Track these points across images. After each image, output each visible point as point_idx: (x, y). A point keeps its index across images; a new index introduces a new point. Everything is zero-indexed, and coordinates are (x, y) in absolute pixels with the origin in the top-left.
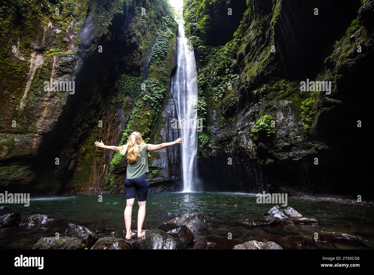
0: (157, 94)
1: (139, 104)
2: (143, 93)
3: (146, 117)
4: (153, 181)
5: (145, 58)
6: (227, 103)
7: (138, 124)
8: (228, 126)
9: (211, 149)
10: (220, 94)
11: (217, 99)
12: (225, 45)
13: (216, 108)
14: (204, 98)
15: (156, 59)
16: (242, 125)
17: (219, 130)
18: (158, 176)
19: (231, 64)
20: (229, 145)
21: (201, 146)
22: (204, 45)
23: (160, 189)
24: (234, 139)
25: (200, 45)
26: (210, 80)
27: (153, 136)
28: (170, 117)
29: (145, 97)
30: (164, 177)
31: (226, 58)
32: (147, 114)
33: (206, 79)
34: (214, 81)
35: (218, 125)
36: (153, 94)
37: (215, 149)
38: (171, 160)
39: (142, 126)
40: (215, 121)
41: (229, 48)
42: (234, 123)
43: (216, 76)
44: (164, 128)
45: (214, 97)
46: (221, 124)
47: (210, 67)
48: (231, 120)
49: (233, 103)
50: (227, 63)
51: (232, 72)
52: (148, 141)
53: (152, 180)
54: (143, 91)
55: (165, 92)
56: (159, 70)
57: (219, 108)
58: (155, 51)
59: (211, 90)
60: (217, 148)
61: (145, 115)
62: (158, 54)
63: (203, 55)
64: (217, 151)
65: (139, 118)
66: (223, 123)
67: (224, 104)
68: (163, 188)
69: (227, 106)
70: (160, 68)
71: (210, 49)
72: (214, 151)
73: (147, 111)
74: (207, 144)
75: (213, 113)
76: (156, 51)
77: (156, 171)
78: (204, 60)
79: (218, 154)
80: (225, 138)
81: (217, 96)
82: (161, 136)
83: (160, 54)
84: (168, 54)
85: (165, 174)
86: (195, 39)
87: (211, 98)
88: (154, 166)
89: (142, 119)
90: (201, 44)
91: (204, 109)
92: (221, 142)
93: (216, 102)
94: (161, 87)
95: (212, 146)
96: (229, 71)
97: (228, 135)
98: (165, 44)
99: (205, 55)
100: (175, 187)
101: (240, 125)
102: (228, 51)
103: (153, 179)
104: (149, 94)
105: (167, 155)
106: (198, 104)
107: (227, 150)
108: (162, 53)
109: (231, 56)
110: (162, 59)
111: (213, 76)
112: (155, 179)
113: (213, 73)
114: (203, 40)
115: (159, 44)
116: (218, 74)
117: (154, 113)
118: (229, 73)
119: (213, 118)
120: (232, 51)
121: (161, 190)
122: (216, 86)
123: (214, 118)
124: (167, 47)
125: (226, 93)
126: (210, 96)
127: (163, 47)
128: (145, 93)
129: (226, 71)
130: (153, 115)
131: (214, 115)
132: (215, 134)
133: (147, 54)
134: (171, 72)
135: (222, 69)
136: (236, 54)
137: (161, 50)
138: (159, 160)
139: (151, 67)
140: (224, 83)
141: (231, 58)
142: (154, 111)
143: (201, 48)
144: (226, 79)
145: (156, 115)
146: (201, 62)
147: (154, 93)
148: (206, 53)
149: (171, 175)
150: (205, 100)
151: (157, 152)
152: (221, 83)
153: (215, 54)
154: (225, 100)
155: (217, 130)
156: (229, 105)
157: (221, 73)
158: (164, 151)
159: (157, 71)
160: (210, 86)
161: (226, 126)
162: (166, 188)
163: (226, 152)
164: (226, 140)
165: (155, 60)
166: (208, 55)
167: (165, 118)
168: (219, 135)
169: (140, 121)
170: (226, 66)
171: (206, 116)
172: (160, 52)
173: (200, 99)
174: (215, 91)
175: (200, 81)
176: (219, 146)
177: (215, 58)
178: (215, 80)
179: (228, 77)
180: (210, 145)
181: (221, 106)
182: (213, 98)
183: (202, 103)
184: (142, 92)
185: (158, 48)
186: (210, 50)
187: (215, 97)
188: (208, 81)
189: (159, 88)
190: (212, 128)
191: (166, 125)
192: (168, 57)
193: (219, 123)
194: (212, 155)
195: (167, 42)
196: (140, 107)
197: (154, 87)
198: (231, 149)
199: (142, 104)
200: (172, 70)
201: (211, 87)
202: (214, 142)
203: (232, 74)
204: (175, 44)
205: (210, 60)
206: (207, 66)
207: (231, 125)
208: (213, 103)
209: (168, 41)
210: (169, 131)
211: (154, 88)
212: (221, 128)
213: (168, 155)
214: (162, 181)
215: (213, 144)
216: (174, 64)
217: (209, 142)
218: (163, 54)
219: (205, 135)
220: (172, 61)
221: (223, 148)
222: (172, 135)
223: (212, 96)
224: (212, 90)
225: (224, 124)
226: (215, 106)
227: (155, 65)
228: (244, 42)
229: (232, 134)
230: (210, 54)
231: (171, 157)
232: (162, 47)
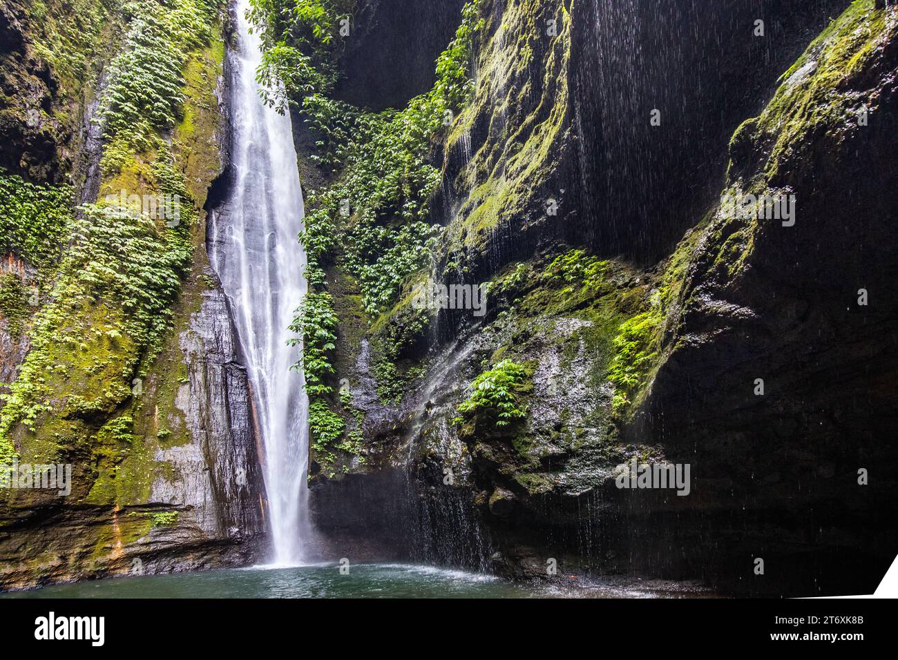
0: (147, 264)
1: (66, 295)
2: (83, 255)
3: (106, 343)
4: (160, 542)
5: (75, 107)
6: (405, 318)
7: (70, 368)
8: (406, 391)
9: (349, 455)
10: (385, 288)
11: (374, 304)
12: (407, 107)
13: (371, 335)
14: (329, 296)
15: (130, 122)
16: (442, 388)
17: (378, 401)
18: (179, 528)
19: (422, 185)
20: (402, 444)
21: (315, 446)
22: (328, 95)
23: (191, 563)
24: (416, 429)
25: (310, 93)
26: (350, 238)
27: (149, 412)
28: (211, 351)
29: (89, 268)
30: (201, 532)
31: (406, 160)
32: (108, 333)
33: (335, 232)
34: (366, 241)
35: (376, 388)
36: (131, 262)
37: (363, 455)
38: (225, 484)
39: (89, 375)
40: (367, 373)
41: (418, 123)
42: (423, 384)
43: (373, 225)
44: (187, 387)
45: (364, 296)
46: (385, 385)
47: (351, 188)
48: (416, 375)
49: (422, 323)
50: (411, 179)
51: (426, 215)
52: (123, 427)
53: (158, 539)
54: (79, 248)
55: (186, 262)
56: (147, 170)
57: (381, 335)
58: (120, 87)
59: (354, 275)
60: (369, 451)
61: (99, 338)
62: (140, 104)
63: (324, 136)
64: (368, 461)
65: (72, 347)
66: (390, 381)
67: (394, 323)
68: (201, 561)
69: (403, 328)
70: (154, 163)
71: (353, 118)
72: (358, 460)
73: (109, 323)
74: (339, 439)
75: (361, 348)
76: (127, 85)
77: (167, 514)
78: (330, 158)
79: (372, 470)
80: (392, 424)
81: (376, 295)
82: (181, 414)
83: (150, 103)
84: (190, 114)
85: (203, 522)
86: (290, 62)
87: (355, 300)
88: (160, 500)
89: (85, 350)
90: (317, 91)
91: (324, 332)
92: (380, 437)
93: (370, 314)
94: (164, 242)
95: (353, 446)
96: (414, 211)
97: (403, 417)
98: (169, 66)
99: (333, 138)
100: (245, 555)
101: (436, 390)
102: (414, 134)
103: (162, 538)
104: (107, 261)
105: (206, 469)
106: (306, 315)
107: (396, 458)
108: (157, 100)
109: (424, 153)
110: (162, 128)
111: (363, 225)
112: (168, 538)
113: (361, 213)
114: (327, 73)
115: (138, 57)
116: (381, 221)
117: (143, 333)
118: (416, 219)
119: (359, 364)
120: (428, 134)
121: (194, 564)
122: (372, 261)
123: (363, 366)
124: (182, 80)
125: (402, 287)
126: (351, 294)
127: (161, 77)
128: (92, 255)
129: (407, 209)
130: (137, 341)
131: (364, 354)
132: (365, 413)
133: (86, 91)
134: (206, 191)
135: (391, 202)
136: (441, 147)
137: (152, 86)
138: (177, 484)
139: (107, 153)
140: (399, 253)
141: (426, 162)
142: (143, 327)
143: (317, 107)
144: (405, 238)
145: (153, 343)
146: (321, 166)
147: (135, 262)
148: (339, 132)
149: (225, 523)
150: (332, 306)
151: (169, 461)
152: (386, 253)
153: (370, 138)
154: (398, 310)
155: (372, 403)
156: (411, 328)
157: (389, 214)
158: (194, 459)
159: (139, 174)
160: (350, 259)
161: (400, 392)
162: (212, 559)
163: (394, 464)
164: (396, 432)
165: (124, 127)
166: (345, 143)
167: (194, 355)
168: (378, 418)
169: (75, 356)
170: (407, 190)
171: (332, 356)
172: (149, 95)
173: (314, 298)
174: (369, 279)
175: (315, 234)
176: (374, 446)
177: (371, 157)
178: (371, 240)
179: (413, 231)
180: (347, 445)
181: (387, 328)
182: (362, 303)
183: (320, 314)
184: (78, 250)
185: (138, 73)
186: (352, 122)
187: (367, 297)
188: (345, 240)
189: (158, 245)
190: (357, 395)
191: (199, 377)
192: (188, 127)
193: (378, 381)
194: (353, 470)
195: (180, 59)
196: (74, 307)
197: (130, 237)
198: (407, 456)
199: (80, 297)
200: (210, 185)
201: (354, 263)
202: (361, 436)
203: (424, 222)
204: (221, 78)
205: (352, 162)
206: (340, 184)
207: (415, 388)
208: (358, 317)
209: (184, 57)
210: (209, 399)
211: (130, 242)
212: (385, 396)
213: (211, 469)
214: (196, 542)
215: (356, 440)
216: (217, 161)
217: (342, 436)
218: (160, 104)
219: (330, 415)
220: (208, 145)
221: (386, 454)
222: (222, 411)
223: (357, 294)
224: (358, 276)
225: (395, 386)
226: (365, 327)
227: (130, 146)
228: (471, 102)
229: (413, 413)
230: (355, 140)
231: (222, 474)
232: (152, 72)
